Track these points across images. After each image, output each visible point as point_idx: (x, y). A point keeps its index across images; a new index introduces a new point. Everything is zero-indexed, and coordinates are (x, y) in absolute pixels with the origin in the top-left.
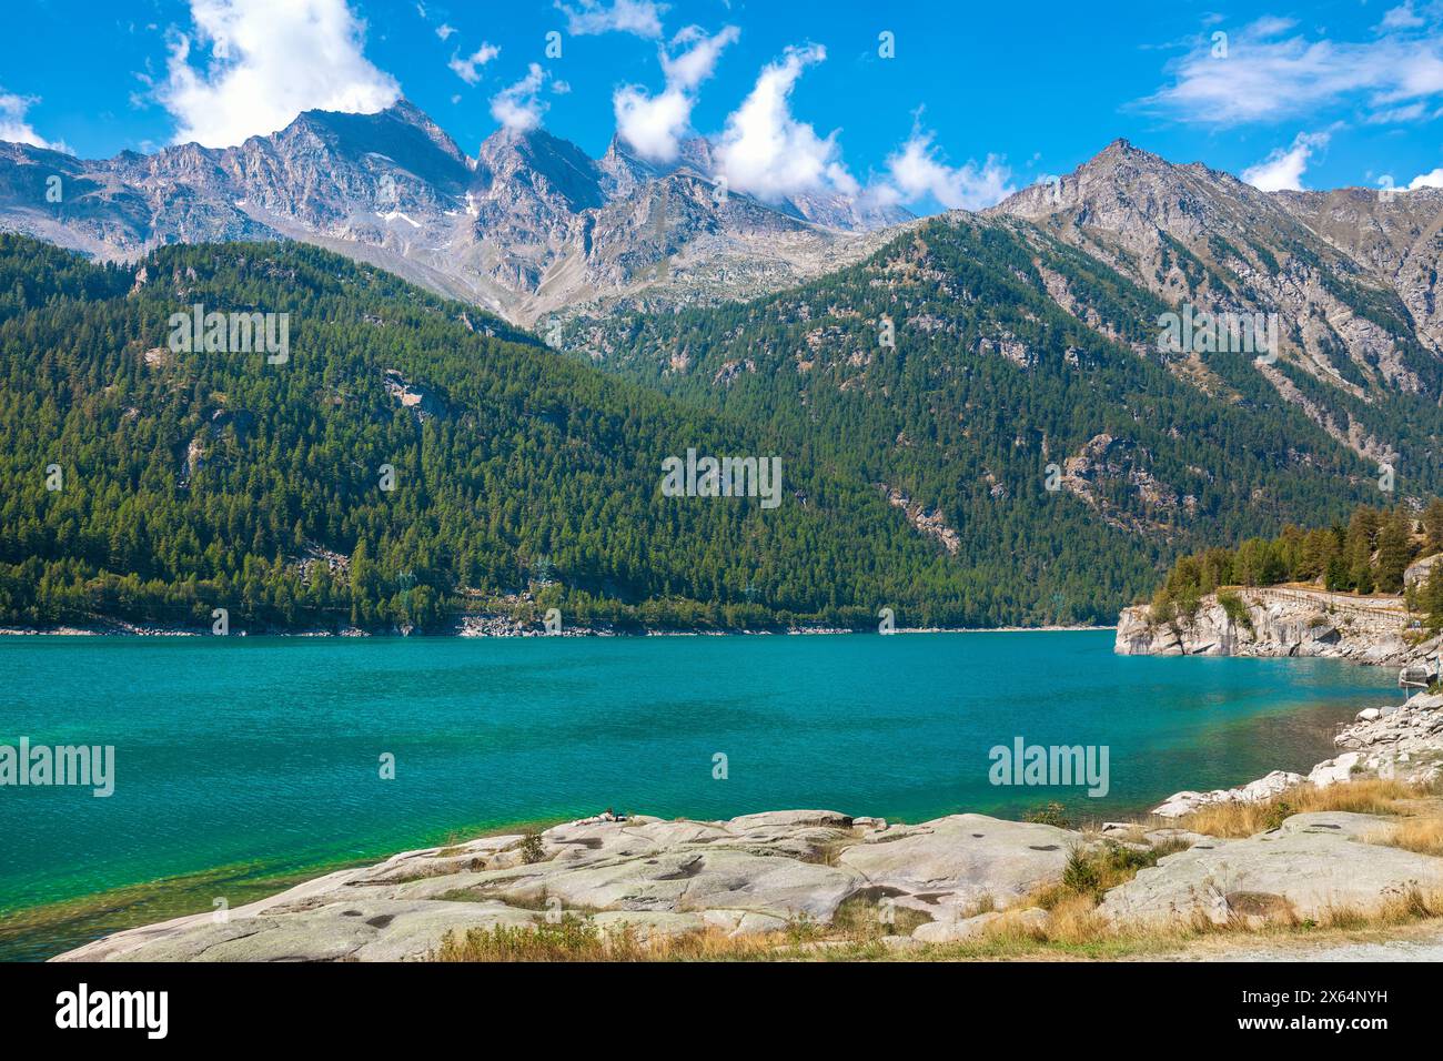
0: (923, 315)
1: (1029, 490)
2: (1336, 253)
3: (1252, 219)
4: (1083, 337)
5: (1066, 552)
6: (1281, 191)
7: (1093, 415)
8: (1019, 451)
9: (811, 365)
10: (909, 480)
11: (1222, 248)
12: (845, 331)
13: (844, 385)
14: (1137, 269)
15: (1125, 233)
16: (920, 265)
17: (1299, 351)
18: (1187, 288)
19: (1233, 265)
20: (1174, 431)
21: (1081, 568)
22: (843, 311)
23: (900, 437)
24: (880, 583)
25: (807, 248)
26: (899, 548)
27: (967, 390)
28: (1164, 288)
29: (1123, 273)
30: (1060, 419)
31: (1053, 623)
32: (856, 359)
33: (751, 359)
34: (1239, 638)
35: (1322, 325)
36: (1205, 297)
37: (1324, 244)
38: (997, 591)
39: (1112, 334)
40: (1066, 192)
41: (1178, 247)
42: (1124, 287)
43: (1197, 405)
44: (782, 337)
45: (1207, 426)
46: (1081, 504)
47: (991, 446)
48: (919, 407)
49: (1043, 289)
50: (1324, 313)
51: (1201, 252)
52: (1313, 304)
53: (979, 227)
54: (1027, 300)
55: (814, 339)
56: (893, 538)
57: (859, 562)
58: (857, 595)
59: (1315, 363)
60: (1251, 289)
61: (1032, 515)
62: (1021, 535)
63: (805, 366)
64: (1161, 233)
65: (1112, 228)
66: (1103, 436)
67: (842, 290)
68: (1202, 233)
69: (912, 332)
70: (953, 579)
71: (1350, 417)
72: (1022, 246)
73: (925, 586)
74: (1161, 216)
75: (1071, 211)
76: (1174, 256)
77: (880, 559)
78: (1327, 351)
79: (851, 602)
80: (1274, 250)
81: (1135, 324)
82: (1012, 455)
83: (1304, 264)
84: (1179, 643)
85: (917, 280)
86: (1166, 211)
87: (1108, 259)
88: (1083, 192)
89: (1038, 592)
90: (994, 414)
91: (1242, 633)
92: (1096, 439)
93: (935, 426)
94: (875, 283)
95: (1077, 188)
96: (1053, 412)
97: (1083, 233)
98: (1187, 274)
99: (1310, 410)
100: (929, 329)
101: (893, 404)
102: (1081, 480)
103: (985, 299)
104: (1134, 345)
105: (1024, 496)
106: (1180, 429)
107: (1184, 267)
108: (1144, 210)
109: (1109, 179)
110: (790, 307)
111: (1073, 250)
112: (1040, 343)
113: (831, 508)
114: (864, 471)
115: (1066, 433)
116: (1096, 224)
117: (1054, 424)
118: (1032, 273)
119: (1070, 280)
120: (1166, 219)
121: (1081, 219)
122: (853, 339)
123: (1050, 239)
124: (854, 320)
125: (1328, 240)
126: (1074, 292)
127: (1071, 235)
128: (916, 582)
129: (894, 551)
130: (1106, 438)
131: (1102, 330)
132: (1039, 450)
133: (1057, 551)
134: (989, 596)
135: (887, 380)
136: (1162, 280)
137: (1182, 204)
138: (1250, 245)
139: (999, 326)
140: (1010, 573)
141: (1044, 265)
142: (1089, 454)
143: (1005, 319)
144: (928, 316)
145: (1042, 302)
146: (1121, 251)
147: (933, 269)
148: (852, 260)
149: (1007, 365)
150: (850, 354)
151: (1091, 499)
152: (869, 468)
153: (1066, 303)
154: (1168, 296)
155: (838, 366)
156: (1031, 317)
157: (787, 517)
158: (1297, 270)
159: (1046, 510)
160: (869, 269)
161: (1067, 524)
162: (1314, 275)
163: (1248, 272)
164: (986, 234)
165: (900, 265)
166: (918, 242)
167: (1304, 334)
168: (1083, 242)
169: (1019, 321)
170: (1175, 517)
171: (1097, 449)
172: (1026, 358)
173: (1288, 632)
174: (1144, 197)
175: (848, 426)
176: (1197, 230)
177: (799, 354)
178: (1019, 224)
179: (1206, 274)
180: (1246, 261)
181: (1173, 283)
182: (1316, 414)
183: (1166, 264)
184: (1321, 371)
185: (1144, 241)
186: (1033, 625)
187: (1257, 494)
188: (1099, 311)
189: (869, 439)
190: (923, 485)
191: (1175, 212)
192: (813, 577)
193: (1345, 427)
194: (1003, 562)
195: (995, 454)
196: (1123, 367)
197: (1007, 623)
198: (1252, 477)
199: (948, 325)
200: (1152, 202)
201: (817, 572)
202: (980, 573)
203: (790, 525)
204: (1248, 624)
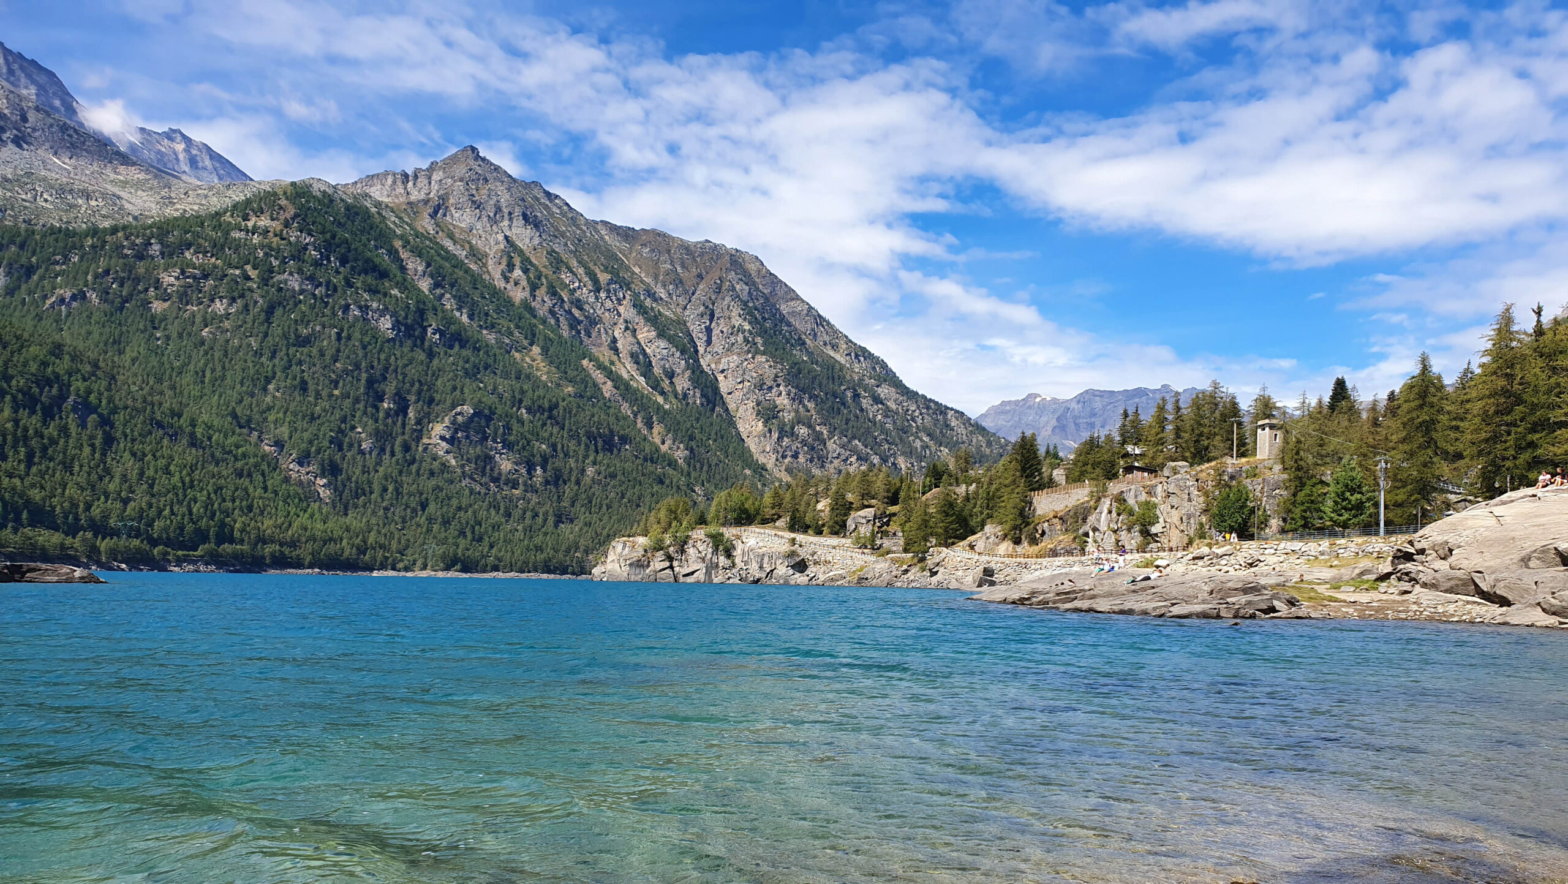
0: (291, 274)
1: (397, 449)
2: (642, 282)
3: (580, 241)
4: (443, 318)
5: (432, 508)
6: (602, 221)
7: (455, 388)
8: (388, 414)
9: (167, 305)
10: (283, 429)
11: (557, 263)
12: (206, 277)
13: (207, 330)
14: (485, 265)
15: (474, 231)
16: (287, 224)
17: (615, 358)
18: (528, 289)
19: (566, 277)
20: (524, 411)
21: (446, 523)
22: (201, 256)
23: (271, 387)
24: (260, 524)
25: (139, 185)
26: (276, 493)
27: (338, 351)
28: (509, 287)
29: (473, 267)
30: (426, 388)
31: (424, 567)
32: (219, 307)
33: (94, 289)
34: (721, 565)
35: (634, 340)
36: (544, 301)
37: (633, 273)
38: (372, 538)
39: (465, 319)
40: (419, 185)
41: (521, 252)
42: (476, 281)
43: (541, 392)
44: (130, 272)
45: (551, 409)
46: (445, 466)
47: (361, 406)
48: (290, 361)
49: (403, 269)
50: (635, 330)
51: (540, 260)
52: (626, 321)
53: (342, 200)
54: (391, 276)
55: (169, 279)
56: (269, 483)
57: (237, 503)
58: (237, 534)
59: (627, 369)
60: (579, 300)
61: (401, 472)
62: (391, 488)
63: (158, 307)
64: (506, 237)
65: (463, 225)
66: (465, 407)
67: (198, 235)
68: (540, 244)
69: (280, 289)
70: (330, 524)
71: (654, 418)
72: (382, 226)
73: (306, 529)
74: (506, 223)
75: (426, 202)
76: (517, 261)
77: (258, 503)
78: (637, 363)
79: (232, 540)
80: (597, 271)
81: (487, 314)
82: (381, 415)
83: (621, 287)
84: (671, 567)
85: (283, 239)
86: (511, 219)
87: (462, 254)
88: (435, 187)
89: (408, 540)
90: (364, 375)
91: (722, 560)
92: (459, 409)
93: (306, 383)
94: (236, 234)
95: (430, 183)
96: (420, 381)
97: (437, 225)
98: (528, 279)
99: (626, 409)
100: (297, 288)
101: (261, 355)
102: (444, 444)
103: (353, 268)
104: (485, 332)
105: (393, 454)
106: (529, 410)
107: (526, 271)
108: (492, 215)
109: (461, 180)
110: (137, 241)
111: (431, 240)
112: (406, 317)
113: (204, 449)
114: (234, 415)
115: (431, 401)
116: (448, 218)
117: (419, 393)
118: (393, 253)
119: (428, 265)
120: (510, 226)
121: (436, 212)
122: (216, 286)
123: (407, 224)
124: (215, 267)
125: (637, 270)
126: (432, 276)
127: (426, 224)
128: (295, 525)
129: (269, 495)
130: (468, 409)
131: (458, 314)
132: (406, 414)
133: (424, 506)
134: (365, 542)
135: (255, 331)
136: (507, 280)
137: (525, 217)
138: (579, 262)
139: (366, 296)
140: (381, 523)
141: (404, 247)
142: (454, 422)
143: (373, 291)
144: (296, 275)
145: (405, 280)
146: (471, 247)
147: (301, 232)
148: (196, 208)
149: (375, 334)
150: (212, 301)
151: (453, 462)
152: (239, 414)
153: (425, 285)
154: (511, 294)
155: (199, 310)
156: (395, 292)
157: (158, 454)
158: (615, 291)
159: (414, 468)
160: (227, 218)
161: (433, 482)
162: (628, 297)
163: (577, 284)
164: (348, 208)
165: (264, 222)
166: (283, 202)
167: (619, 345)
168: (437, 233)
169: (385, 295)
170: (525, 484)
171: (460, 418)
172: (393, 329)
173: (766, 559)
174: (491, 203)
175: (213, 370)
176: (536, 241)
177: (152, 292)
178: (378, 204)
179: (544, 280)
180: (575, 275)
181: (516, 284)
182: (629, 413)
183: (511, 267)
184: (632, 378)
185: (491, 243)
186: (407, 569)
187: (590, 471)
188: (454, 297)
189: (238, 386)
190: (295, 436)
191: (519, 222)
192: (191, 513)
193: (650, 425)
194: (374, 513)
195: (365, 413)
196: (479, 350)
197: (383, 567)
198: (586, 457)
199: (317, 287)
200: (498, 210)
201: (195, 510)
202: (354, 520)
203: (161, 462)
204: (729, 555)
